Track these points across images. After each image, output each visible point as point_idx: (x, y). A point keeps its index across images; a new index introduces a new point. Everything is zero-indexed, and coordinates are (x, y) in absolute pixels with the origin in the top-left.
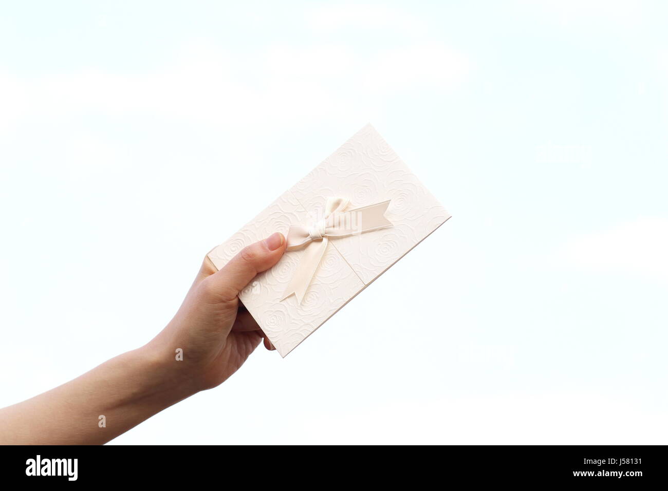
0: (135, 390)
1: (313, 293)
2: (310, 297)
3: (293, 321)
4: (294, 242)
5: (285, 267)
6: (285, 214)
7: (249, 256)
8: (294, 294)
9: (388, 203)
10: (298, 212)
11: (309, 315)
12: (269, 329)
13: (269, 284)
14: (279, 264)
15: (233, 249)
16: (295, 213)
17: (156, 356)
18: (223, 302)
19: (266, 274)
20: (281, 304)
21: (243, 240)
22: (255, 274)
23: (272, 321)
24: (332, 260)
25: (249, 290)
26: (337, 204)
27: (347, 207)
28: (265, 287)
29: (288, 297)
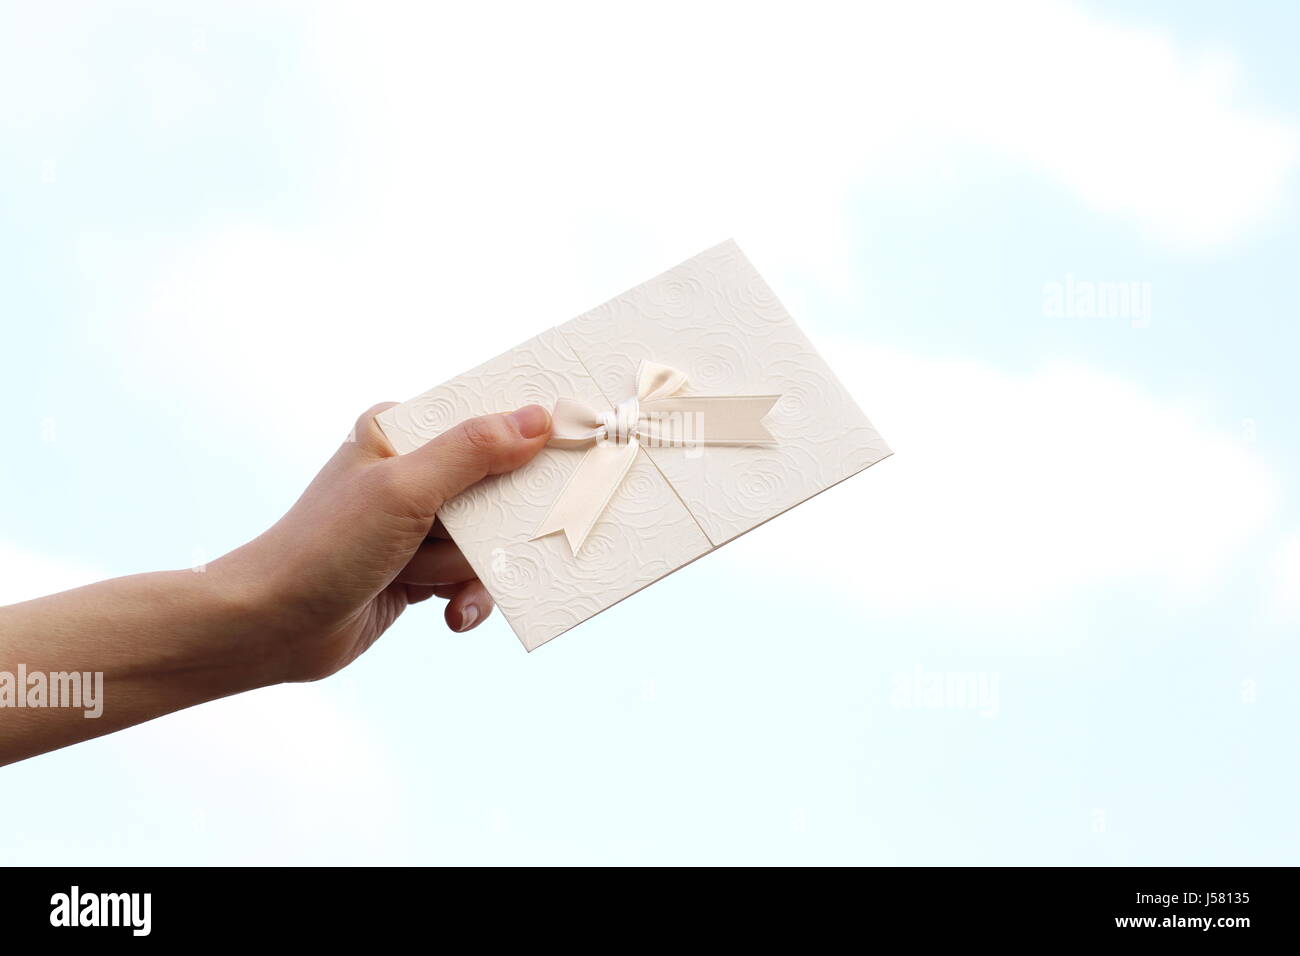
0: (170, 653)
1: (600, 538)
2: (594, 546)
3: (556, 585)
4: (566, 432)
5: (541, 476)
6: (544, 373)
7: (484, 438)
8: (561, 533)
9: (773, 399)
10: (575, 375)
11: (591, 579)
12: (502, 590)
13: (505, 502)
14: (528, 468)
15: (431, 417)
16: (568, 377)
17: (241, 591)
18: (415, 516)
19: (500, 481)
20: (531, 547)
21: (454, 404)
22: (485, 474)
23: (509, 575)
24: (643, 483)
25: (459, 505)
26: (662, 378)
27: (680, 389)
28: (498, 506)
29: (547, 536)
